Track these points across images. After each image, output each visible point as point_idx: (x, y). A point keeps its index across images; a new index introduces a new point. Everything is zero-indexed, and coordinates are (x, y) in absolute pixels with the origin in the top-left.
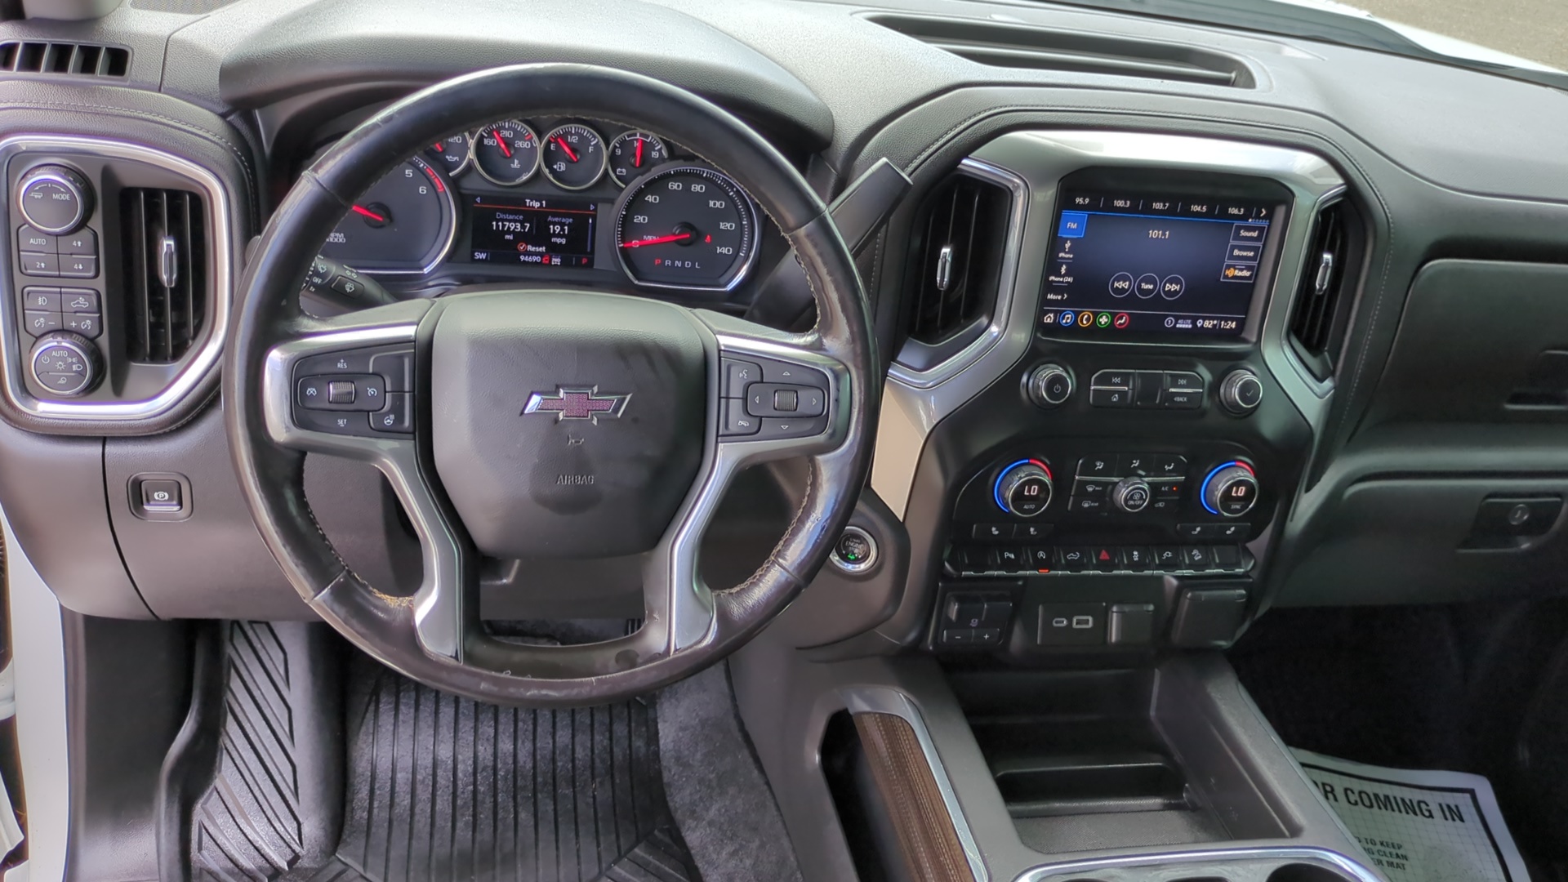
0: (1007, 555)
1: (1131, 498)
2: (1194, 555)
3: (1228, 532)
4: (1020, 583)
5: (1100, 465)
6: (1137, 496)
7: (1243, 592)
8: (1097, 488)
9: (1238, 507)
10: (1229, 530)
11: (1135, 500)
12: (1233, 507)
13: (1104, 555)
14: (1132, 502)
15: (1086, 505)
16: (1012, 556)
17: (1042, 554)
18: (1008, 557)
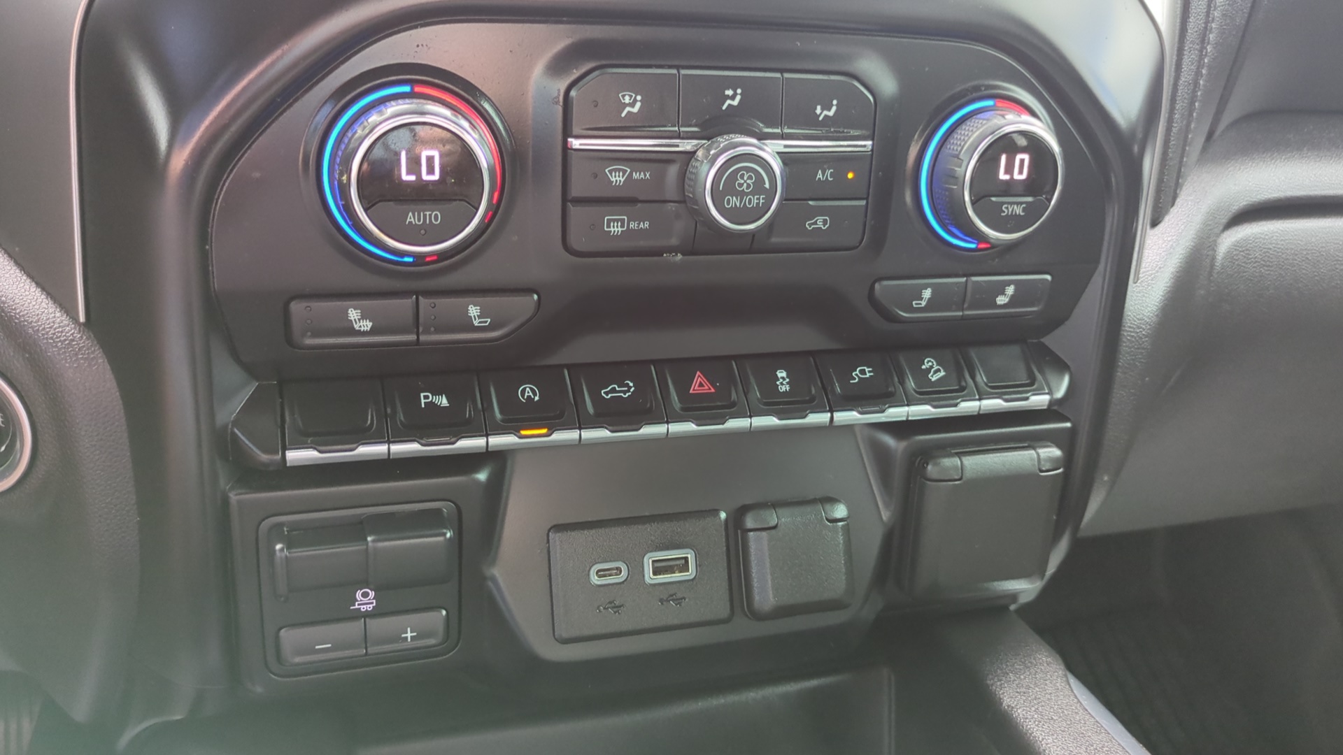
0: (425, 398)
1: (731, 188)
2: (928, 370)
3: (1001, 300)
4: (482, 476)
5: (632, 104)
6: (745, 182)
7: (1055, 452)
8: (636, 176)
9: (1019, 210)
10: (1003, 293)
11: (742, 194)
12: (1007, 210)
13: (699, 384)
14: (734, 201)
15: (616, 229)
16: (444, 401)
17: (528, 391)
18: (431, 405)
